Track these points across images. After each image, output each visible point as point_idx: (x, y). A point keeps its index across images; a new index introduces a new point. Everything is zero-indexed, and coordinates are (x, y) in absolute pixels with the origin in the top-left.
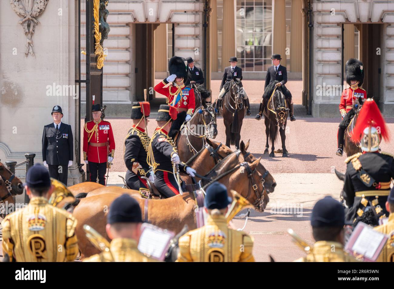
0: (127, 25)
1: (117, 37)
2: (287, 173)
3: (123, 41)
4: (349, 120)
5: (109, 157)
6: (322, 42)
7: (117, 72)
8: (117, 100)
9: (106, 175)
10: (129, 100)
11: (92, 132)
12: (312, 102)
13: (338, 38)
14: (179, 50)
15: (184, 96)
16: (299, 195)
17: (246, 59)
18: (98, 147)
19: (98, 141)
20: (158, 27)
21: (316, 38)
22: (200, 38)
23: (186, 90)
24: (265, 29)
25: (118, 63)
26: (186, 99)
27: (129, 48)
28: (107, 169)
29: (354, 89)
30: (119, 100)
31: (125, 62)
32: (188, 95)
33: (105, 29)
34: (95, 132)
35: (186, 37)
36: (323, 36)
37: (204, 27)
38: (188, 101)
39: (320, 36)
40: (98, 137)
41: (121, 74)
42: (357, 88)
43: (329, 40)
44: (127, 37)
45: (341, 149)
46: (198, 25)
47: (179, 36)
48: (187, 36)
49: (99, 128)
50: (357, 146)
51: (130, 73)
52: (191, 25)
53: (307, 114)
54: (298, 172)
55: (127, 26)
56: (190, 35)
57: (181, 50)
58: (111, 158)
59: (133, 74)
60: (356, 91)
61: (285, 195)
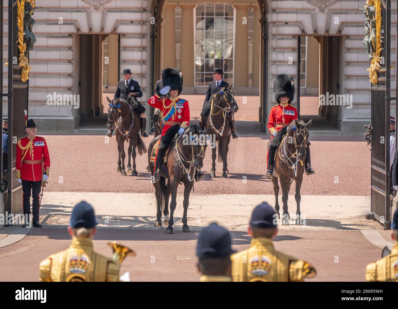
0: (70, 35)
1: (59, 48)
2: (228, 194)
3: (65, 52)
4: (281, 139)
5: (44, 175)
6: (276, 55)
7: (59, 86)
8: (58, 115)
9: (40, 194)
10: (71, 116)
11: (26, 149)
12: (266, 119)
13: (293, 51)
14: (125, 63)
15: (178, 109)
16: (236, 218)
17: (206, 72)
18: (33, 165)
19: (33, 159)
20: (106, 38)
21: (271, 51)
22: (147, 50)
23: (180, 102)
24: (227, 41)
25: (60, 76)
26: (181, 112)
27: (72, 60)
28: (42, 188)
29: (284, 106)
30: (61, 115)
31: (67, 75)
32: (183, 107)
33: (30, 39)
34: (30, 148)
35: (132, 48)
36: (278, 48)
37: (152, 39)
38: (183, 114)
39: (275, 49)
40: (33, 154)
41: (64, 88)
42: (287, 105)
43: (284, 52)
44: (70, 48)
45: (271, 171)
46: (146, 36)
47: (125, 48)
48: (134, 48)
49: (33, 145)
50: (289, 167)
51: (72, 87)
52: (137, 36)
53: (261, 131)
54: (239, 193)
55: (70, 37)
56: (137, 47)
57: (127, 63)
58: (47, 176)
59: (76, 87)
60: (286, 108)
61: (221, 217)
